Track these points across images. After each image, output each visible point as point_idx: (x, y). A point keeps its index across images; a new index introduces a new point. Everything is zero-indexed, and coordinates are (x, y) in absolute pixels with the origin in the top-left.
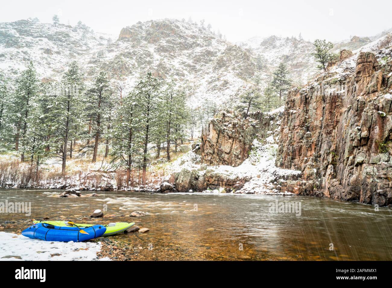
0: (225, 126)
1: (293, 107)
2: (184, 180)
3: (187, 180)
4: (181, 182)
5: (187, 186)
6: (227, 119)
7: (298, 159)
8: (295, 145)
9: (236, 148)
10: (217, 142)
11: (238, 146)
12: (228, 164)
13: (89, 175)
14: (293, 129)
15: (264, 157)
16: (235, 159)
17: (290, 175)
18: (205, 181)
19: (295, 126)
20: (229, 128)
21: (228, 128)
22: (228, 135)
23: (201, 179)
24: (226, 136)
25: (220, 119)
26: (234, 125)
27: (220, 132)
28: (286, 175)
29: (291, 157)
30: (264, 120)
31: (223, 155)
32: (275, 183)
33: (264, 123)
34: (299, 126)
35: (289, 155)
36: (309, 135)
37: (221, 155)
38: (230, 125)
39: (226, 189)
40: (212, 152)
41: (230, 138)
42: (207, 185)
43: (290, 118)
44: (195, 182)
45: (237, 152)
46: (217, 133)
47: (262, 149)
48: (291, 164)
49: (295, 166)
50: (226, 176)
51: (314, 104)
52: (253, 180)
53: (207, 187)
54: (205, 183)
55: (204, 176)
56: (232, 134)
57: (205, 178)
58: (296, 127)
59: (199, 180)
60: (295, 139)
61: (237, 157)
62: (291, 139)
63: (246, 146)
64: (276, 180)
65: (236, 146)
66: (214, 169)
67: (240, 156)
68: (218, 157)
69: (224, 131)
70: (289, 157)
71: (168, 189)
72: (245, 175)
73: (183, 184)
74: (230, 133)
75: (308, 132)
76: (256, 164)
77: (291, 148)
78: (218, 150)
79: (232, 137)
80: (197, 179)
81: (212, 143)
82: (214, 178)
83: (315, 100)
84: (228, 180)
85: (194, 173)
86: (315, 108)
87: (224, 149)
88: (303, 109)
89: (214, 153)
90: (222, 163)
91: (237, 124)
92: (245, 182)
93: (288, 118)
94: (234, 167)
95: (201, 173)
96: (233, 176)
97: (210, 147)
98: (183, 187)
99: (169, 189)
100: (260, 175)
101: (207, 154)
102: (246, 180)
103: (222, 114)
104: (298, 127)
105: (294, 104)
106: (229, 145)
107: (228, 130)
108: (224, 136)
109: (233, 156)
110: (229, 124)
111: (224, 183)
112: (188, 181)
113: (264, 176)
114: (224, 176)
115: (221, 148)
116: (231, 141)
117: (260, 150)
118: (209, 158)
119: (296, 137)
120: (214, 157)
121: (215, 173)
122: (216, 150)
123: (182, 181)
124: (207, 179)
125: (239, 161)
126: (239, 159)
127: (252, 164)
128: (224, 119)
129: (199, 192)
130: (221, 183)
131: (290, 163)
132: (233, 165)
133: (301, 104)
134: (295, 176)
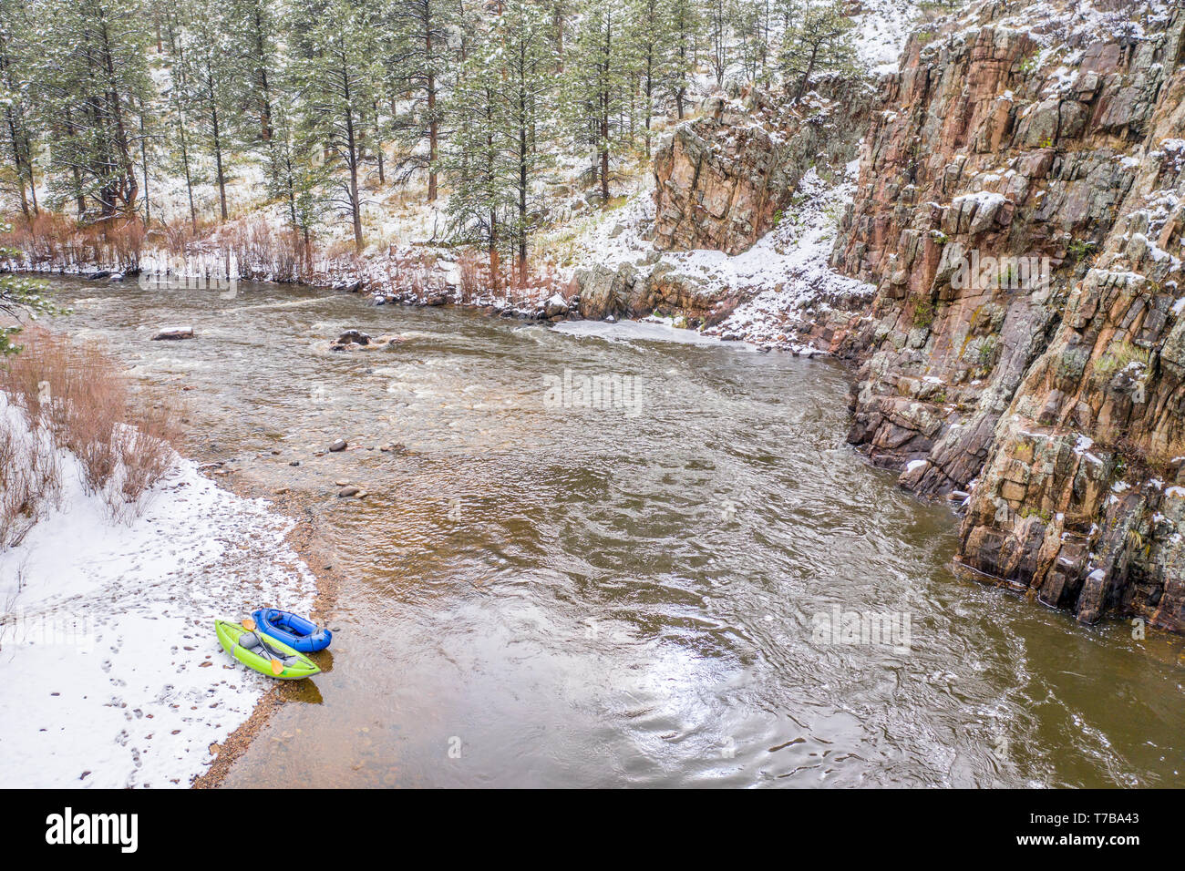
0: (720, 140)
1: (894, 101)
2: (597, 292)
3: (603, 292)
4: (589, 296)
5: (602, 306)
6: (727, 119)
7: (880, 252)
8: (878, 215)
9: (742, 205)
10: (695, 185)
11: (747, 198)
12: (718, 247)
13: (408, 257)
14: (882, 167)
15: (817, 229)
16: (735, 236)
17: (845, 296)
18: (649, 292)
19: (885, 161)
20: (727, 147)
21: (724, 149)
22: (722, 168)
23: (640, 287)
24: (717, 171)
25: (708, 121)
26: (742, 139)
27: (702, 162)
28: (837, 294)
29: (863, 244)
30: (855, 101)
31: (706, 223)
32: (810, 310)
33: (853, 110)
34: (895, 161)
35: (861, 240)
36: (911, 195)
37: (702, 221)
38: (731, 139)
39: (687, 320)
40: (675, 215)
41: (727, 176)
42: (656, 302)
43: (882, 134)
44: (624, 295)
45: (742, 215)
46: (691, 164)
47: (818, 204)
48: (860, 263)
49: (868, 269)
50: (696, 283)
51: (943, 102)
52: (761, 299)
53: (654, 307)
54: (651, 298)
55: (646, 280)
56: (733, 165)
57: (650, 286)
58: (887, 165)
59: (635, 289)
60: (879, 198)
61: (739, 228)
62: (872, 194)
63: (772, 198)
64: (813, 303)
65: (742, 198)
66: (675, 262)
67: (747, 228)
68: (691, 228)
69: (713, 157)
70: (859, 245)
71: (559, 313)
72: (745, 282)
73: (593, 301)
74: (727, 162)
75: (911, 186)
76: (786, 250)
77: (866, 221)
78: (694, 210)
79: (732, 175)
80: (629, 287)
81: (678, 192)
82: (670, 288)
83: (945, 90)
84: (698, 297)
85: (624, 274)
86: (944, 113)
87: (708, 207)
88: (914, 113)
89: (683, 216)
90: (704, 243)
91: (752, 135)
92: (739, 303)
93: (876, 131)
94: (729, 255)
95: (644, 272)
96: (714, 284)
97: (673, 201)
98: (595, 307)
99: (562, 314)
100: (783, 284)
101: (666, 221)
102: (744, 297)
103: (714, 105)
104: (891, 164)
105: (899, 90)
106: (725, 197)
107: (725, 155)
108: (712, 172)
109: (731, 225)
110: (728, 135)
111: (691, 301)
112: (605, 295)
113: (792, 288)
114: (690, 285)
115: (704, 203)
116: (728, 184)
117: (813, 205)
118: (669, 231)
119: (883, 196)
120: (683, 228)
121: (674, 274)
122: (688, 210)
123: (592, 295)
124: (655, 287)
125: (742, 240)
126: (746, 234)
127: (777, 250)
128: (719, 119)
129: (633, 319)
130: (684, 300)
131: (856, 262)
132: (729, 250)
133: (914, 93)
134: (858, 298)
